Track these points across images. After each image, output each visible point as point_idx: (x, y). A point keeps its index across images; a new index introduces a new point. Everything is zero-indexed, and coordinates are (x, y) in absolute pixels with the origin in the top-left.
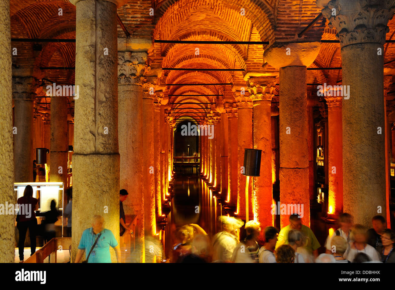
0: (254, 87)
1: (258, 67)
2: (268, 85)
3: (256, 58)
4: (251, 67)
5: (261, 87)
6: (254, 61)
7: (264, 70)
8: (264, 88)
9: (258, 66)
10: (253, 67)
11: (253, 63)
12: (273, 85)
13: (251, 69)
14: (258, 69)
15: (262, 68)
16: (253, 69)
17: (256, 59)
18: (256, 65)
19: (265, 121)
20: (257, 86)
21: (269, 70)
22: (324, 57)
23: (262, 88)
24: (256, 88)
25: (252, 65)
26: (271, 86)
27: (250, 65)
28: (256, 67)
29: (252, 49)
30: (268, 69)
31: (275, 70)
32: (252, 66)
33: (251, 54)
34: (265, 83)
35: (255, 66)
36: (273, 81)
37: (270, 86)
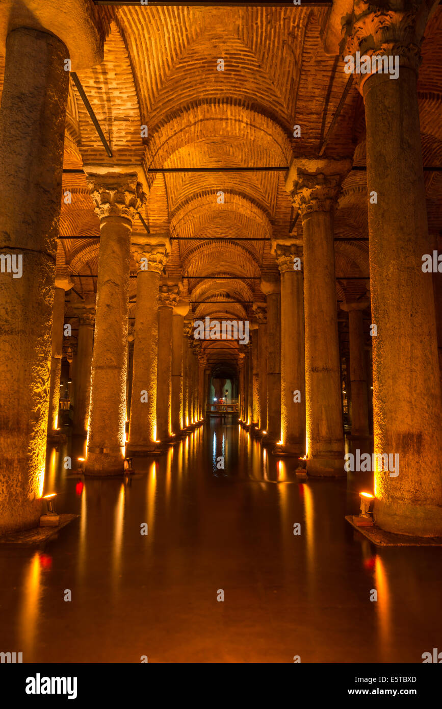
0: (96, 193)
1: (101, 158)
2: (120, 189)
3: (95, 139)
4: (88, 157)
5: (107, 191)
6: (93, 146)
7: (112, 162)
8: (112, 193)
9: (101, 155)
10: (93, 157)
11: (92, 151)
12: (128, 189)
13: (88, 160)
14: (102, 160)
15: (108, 158)
16: (92, 159)
17: (96, 141)
18: (98, 153)
19: (114, 252)
20: (100, 191)
21: (119, 162)
22: (266, 191)
23: (108, 193)
24: (99, 195)
25: (89, 153)
26: (125, 191)
27: (86, 153)
28: (97, 157)
29: (85, 122)
30: (118, 160)
31: (130, 163)
32: (90, 155)
33: (86, 132)
34: (115, 186)
35: (96, 155)
36: (129, 181)
37: (123, 190)
